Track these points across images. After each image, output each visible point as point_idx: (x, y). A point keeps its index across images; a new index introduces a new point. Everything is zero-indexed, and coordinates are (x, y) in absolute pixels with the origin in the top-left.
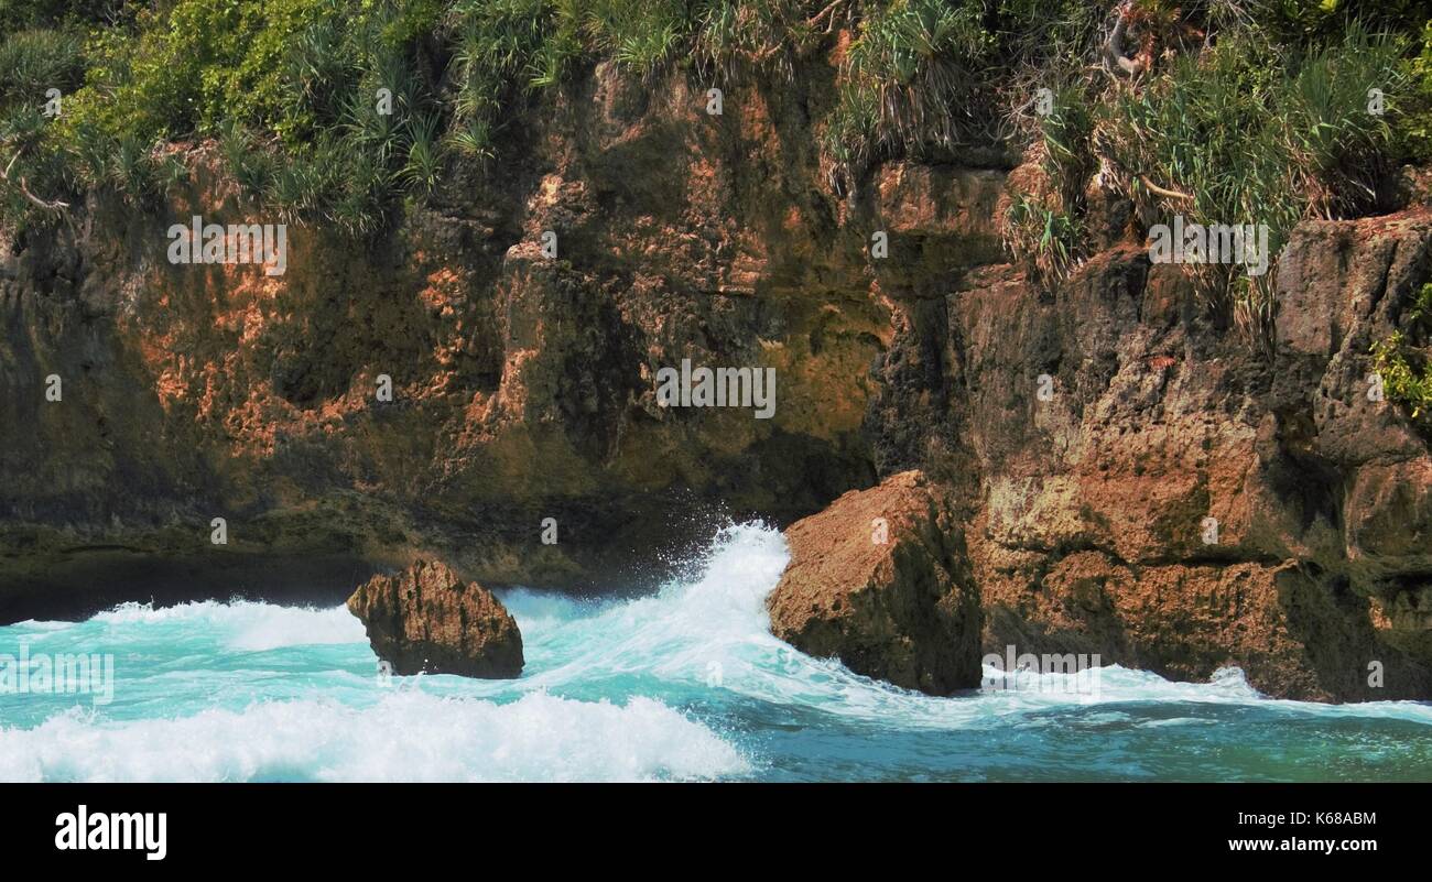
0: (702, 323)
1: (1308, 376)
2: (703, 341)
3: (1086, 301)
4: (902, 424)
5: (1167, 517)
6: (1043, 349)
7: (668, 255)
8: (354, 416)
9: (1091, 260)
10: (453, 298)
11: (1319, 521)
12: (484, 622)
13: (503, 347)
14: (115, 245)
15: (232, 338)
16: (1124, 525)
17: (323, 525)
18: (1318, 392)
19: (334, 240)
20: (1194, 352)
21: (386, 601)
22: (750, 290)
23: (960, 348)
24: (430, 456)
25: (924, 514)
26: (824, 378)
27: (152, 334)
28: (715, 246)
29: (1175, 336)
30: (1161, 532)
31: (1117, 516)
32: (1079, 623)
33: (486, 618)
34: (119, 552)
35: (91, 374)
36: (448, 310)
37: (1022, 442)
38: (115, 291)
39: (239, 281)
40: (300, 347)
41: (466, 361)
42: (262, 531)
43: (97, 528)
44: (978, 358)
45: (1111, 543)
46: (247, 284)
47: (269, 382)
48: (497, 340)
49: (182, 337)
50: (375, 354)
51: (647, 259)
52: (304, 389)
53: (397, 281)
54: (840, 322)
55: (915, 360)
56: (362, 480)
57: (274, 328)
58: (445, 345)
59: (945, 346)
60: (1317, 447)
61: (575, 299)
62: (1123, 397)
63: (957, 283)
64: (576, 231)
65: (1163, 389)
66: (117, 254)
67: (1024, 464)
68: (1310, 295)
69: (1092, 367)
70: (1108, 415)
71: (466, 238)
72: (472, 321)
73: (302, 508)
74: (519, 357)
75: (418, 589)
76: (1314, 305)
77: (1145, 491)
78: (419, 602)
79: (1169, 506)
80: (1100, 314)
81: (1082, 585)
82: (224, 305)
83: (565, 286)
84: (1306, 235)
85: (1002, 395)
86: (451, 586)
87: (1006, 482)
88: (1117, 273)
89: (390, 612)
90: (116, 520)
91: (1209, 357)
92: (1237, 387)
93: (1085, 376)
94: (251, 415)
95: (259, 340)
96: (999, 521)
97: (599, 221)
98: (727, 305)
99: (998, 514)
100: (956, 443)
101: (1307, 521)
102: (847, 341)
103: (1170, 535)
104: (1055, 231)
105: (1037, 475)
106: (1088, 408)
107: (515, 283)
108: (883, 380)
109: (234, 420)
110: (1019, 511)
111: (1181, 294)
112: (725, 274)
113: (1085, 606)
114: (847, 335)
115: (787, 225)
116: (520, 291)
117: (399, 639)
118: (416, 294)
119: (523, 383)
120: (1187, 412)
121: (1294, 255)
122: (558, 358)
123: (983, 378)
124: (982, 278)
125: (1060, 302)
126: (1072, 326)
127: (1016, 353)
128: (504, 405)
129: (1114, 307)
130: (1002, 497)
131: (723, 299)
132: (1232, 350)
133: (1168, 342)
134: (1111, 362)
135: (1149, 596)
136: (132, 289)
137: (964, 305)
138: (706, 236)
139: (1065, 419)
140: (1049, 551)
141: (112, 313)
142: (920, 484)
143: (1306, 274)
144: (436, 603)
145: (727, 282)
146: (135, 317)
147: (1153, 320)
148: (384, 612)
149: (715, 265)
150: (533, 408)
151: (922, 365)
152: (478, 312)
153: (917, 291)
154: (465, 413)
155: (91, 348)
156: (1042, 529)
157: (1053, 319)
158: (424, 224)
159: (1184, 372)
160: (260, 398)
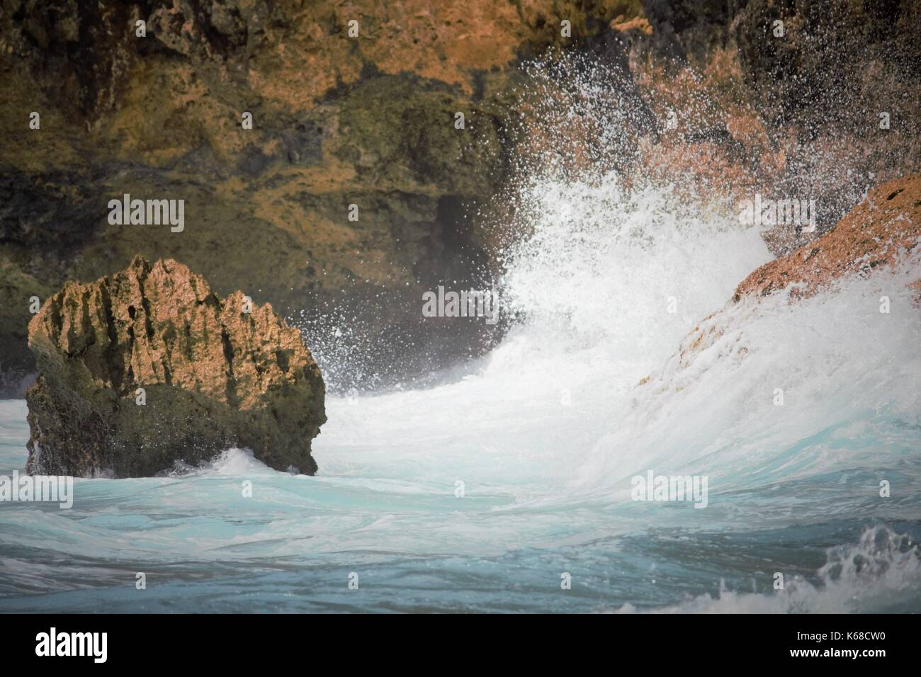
12: (264, 355)
21: (95, 323)
33: (267, 348)
75: (145, 303)
78: (148, 323)
86: (202, 298)
89: (102, 340)
117: (116, 385)
144: (180, 325)
148: (92, 340)
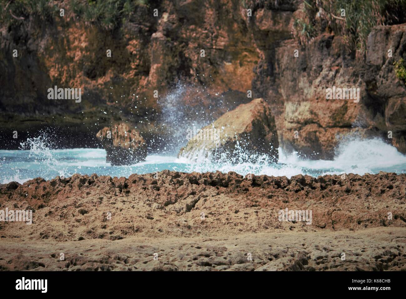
0: (209, 57)
1: (376, 72)
2: (209, 62)
3: (314, 50)
4: (262, 86)
5: (335, 114)
6: (302, 64)
7: (199, 37)
8: (106, 83)
9: (316, 38)
10: (136, 48)
11: (378, 115)
12: (136, 142)
13: (150, 63)
14: (38, 31)
15: (72, 59)
16: (322, 116)
17: (98, 115)
18: (378, 76)
19: (101, 30)
20: (345, 65)
22: (222, 48)
23: (278, 64)
24: (129, 95)
25: (262, 111)
26: (244, 74)
27: (48, 58)
28: (212, 34)
29: (340, 60)
30: (333, 118)
31: (320, 113)
32: (309, 144)
34: (38, 122)
35: (30, 69)
36: (135, 52)
37: (295, 92)
38: (37, 45)
39: (74, 42)
40: (92, 62)
41: (140, 68)
42: (80, 116)
43: (31, 114)
44: (283, 67)
45: (318, 121)
46: (76, 43)
47: (82, 72)
48: (149, 61)
49: (57, 58)
50: (113, 65)
51: (193, 38)
52: (92, 75)
53: (120, 43)
54: (249, 58)
55: (266, 68)
56: (109, 101)
57: (84, 56)
58: (134, 62)
59: (274, 64)
60: (377, 93)
61: (172, 50)
62: (323, 78)
63: (278, 45)
64: (173, 30)
65: (335, 76)
66: (38, 34)
67: (295, 98)
68: (377, 48)
69: (315, 70)
70: (318, 84)
71: (140, 31)
72: (141, 55)
73: (91, 110)
74: (155, 66)
75: (117, 131)
76: (378, 51)
77: (329, 106)
78: (117, 135)
79: (336, 110)
80: (318, 54)
81: (309, 133)
82: (70, 49)
83: (168, 46)
84: (376, 30)
85: (290, 78)
87: (290, 103)
88: (323, 42)
90: (37, 112)
91: (349, 67)
92: (357, 76)
93: (313, 72)
94: (77, 82)
95: (80, 60)
96: (288, 115)
97: (179, 27)
98: (216, 52)
99: (288, 113)
100: (277, 92)
101: (375, 115)
102: (251, 63)
103: (336, 119)
104: (306, 29)
105: (299, 102)
106: (314, 82)
107: (154, 44)
108: (256, 73)
109: (72, 83)
110: (294, 112)
111: (341, 48)
112: (215, 43)
113: (310, 139)
114: (251, 62)
115: (233, 28)
116: (156, 46)
118: (125, 47)
119: (156, 74)
120: (342, 83)
121: (372, 36)
122: (166, 67)
123: (285, 73)
124: (285, 43)
125: (307, 50)
126: (310, 57)
127: (294, 66)
128: (150, 81)
129: (322, 52)
130: (289, 107)
131: (214, 50)
132: (355, 65)
133: (337, 62)
134: (320, 68)
135: (329, 137)
136: (43, 44)
137: (280, 51)
138: (210, 32)
139: (307, 85)
140: (302, 124)
141: (37, 51)
142: (262, 102)
143: (376, 41)
144: (122, 136)
145: (216, 45)
146: (43, 52)
147: (333, 56)
149: (212, 40)
150: (159, 81)
151: (268, 69)
152: (144, 53)
153: (267, 47)
154: (139, 82)
155: (30, 61)
156: (300, 117)
157: (305, 55)
158: (128, 26)
159: (341, 71)
160: (80, 77)
